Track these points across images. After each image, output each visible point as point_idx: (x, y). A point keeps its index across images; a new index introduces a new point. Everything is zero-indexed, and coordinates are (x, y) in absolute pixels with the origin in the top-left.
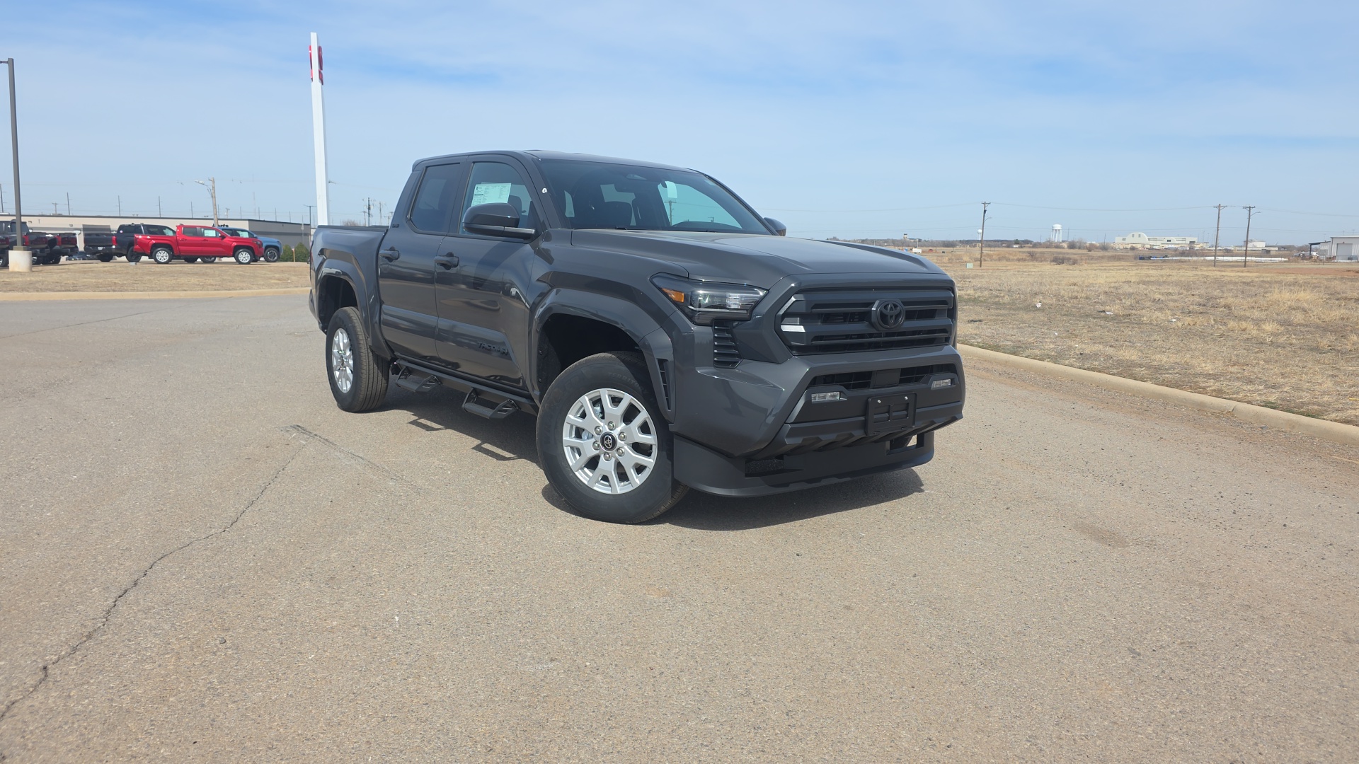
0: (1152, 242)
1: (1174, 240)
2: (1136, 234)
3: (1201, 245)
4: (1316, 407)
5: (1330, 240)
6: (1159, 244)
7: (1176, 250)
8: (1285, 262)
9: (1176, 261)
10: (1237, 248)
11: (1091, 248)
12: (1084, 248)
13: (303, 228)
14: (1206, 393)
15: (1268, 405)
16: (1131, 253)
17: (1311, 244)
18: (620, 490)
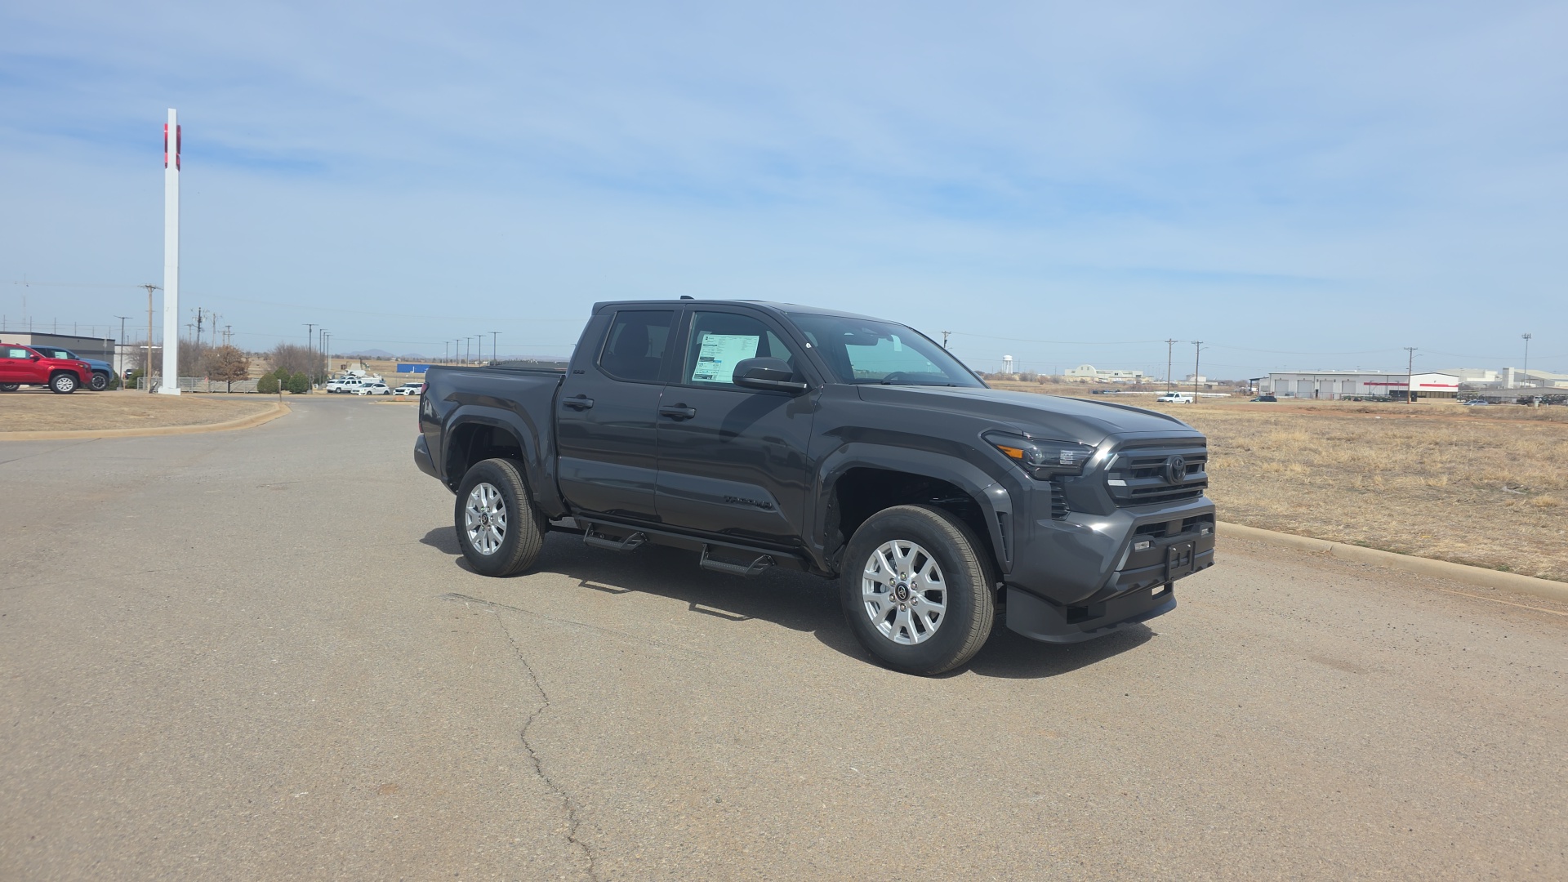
0: (1101, 376)
1: (1121, 373)
2: (1085, 367)
3: (1147, 379)
4: (1402, 545)
5: (1268, 376)
6: (1108, 377)
7: (1124, 384)
8: (1229, 397)
9: (1128, 396)
10: (1181, 383)
11: (1042, 381)
12: (1035, 381)
13: (105, 344)
14: (1298, 534)
15: (1359, 543)
16: (1082, 387)
17: (1252, 380)
18: (918, 639)
